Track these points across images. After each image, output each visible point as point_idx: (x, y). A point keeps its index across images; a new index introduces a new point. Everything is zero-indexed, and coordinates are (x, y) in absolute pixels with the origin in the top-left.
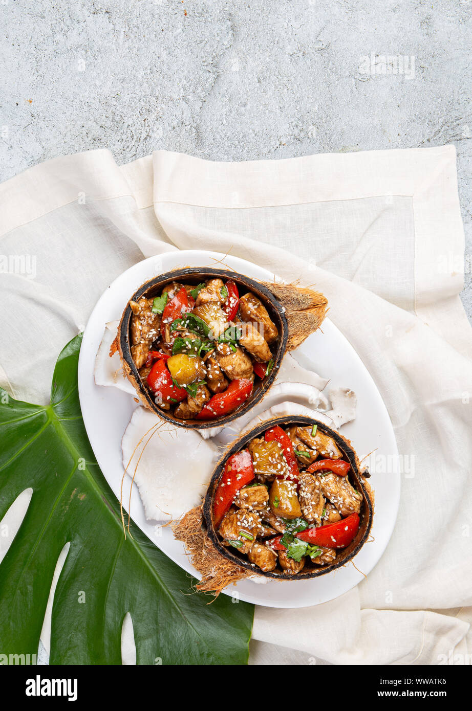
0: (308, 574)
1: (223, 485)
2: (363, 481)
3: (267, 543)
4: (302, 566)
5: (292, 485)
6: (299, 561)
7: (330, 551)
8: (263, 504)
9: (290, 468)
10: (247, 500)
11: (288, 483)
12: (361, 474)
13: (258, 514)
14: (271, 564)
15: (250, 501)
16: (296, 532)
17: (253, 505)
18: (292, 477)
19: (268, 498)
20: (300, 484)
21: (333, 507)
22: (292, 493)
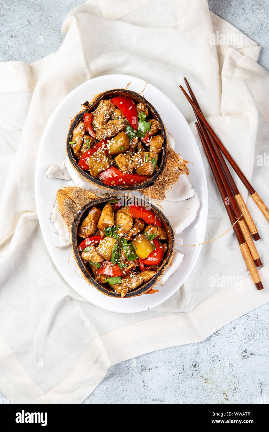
0: (156, 114)
1: (124, 183)
2: (91, 104)
3: (147, 145)
4: (153, 120)
5: (108, 143)
6: (150, 123)
7: (138, 107)
8: (126, 156)
9: (99, 148)
10: (127, 166)
11: (108, 146)
12: (88, 107)
13: (133, 157)
14: (158, 138)
15: (127, 163)
16: (135, 131)
17: (129, 161)
18: (104, 145)
19: (121, 154)
20: (105, 138)
21: (112, 115)
22: (113, 141)
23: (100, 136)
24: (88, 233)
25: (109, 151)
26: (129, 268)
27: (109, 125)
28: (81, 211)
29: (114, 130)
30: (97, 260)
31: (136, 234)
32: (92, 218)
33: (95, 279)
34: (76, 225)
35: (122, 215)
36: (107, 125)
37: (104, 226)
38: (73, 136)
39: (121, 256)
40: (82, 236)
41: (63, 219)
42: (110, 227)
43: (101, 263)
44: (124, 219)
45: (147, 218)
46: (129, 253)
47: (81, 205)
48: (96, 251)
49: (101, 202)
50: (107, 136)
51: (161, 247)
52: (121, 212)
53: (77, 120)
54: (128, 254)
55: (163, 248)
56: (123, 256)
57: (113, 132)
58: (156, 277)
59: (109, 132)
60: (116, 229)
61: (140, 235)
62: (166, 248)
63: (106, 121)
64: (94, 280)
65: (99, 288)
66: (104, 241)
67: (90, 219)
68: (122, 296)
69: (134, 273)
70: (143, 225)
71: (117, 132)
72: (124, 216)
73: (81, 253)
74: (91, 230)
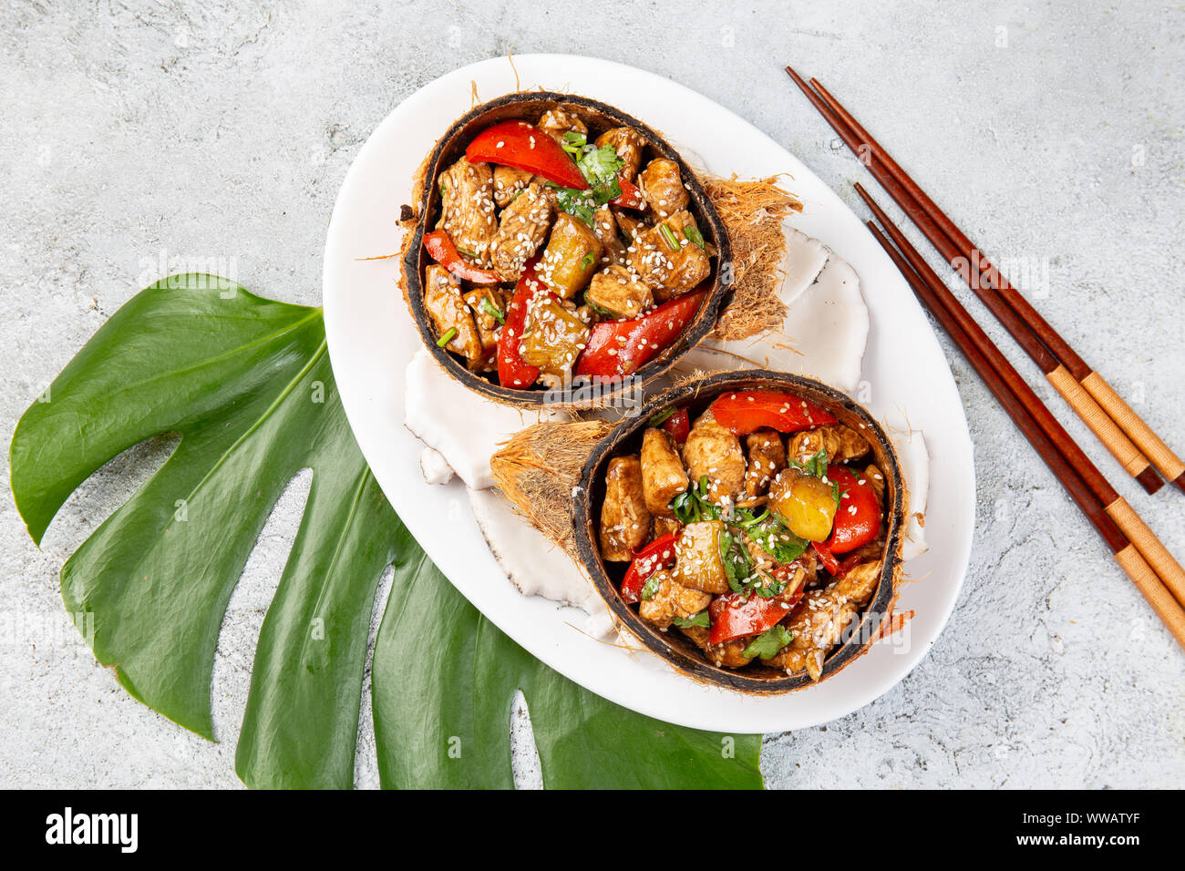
0: (608, 113)
1: (655, 346)
2: (420, 205)
3: (642, 207)
4: (609, 134)
5: (542, 272)
6: (609, 146)
7: (547, 128)
8: (610, 273)
9: (528, 301)
10: (634, 296)
11: (547, 279)
12: (415, 219)
13: (629, 262)
14: (659, 169)
15: (628, 290)
16: (586, 193)
17: (628, 281)
18: (533, 286)
19: (596, 277)
20: (524, 264)
21: (496, 195)
22: (553, 256)
23: (509, 268)
24: (631, 542)
25: (559, 290)
26: (793, 587)
27: (510, 224)
28: (579, 489)
29: (533, 227)
30: (690, 606)
31: (766, 478)
32: (621, 492)
33: (713, 664)
34: (587, 534)
35: (701, 445)
36: (505, 227)
37: (664, 499)
38: (432, 321)
39: (756, 562)
40: (618, 560)
41: (541, 533)
42: (682, 493)
43: (709, 609)
44: (712, 451)
45: (779, 416)
46: (775, 542)
47: (571, 470)
48: (676, 579)
49: (625, 434)
50: (525, 257)
51: (862, 482)
52: (695, 436)
53: (415, 273)
54: (772, 546)
55: (869, 481)
56: (761, 561)
57: (534, 233)
58: (889, 574)
59: (524, 240)
60: (703, 490)
61: (778, 477)
62: (878, 477)
63: (493, 220)
64: (712, 668)
65: (735, 685)
66: (684, 541)
67: (616, 499)
68: (813, 678)
69: (818, 595)
70: (777, 443)
71: (545, 228)
72: (709, 444)
73: (636, 607)
74: (635, 527)
